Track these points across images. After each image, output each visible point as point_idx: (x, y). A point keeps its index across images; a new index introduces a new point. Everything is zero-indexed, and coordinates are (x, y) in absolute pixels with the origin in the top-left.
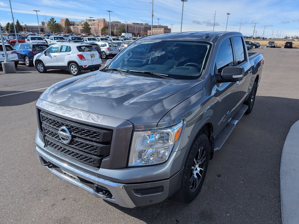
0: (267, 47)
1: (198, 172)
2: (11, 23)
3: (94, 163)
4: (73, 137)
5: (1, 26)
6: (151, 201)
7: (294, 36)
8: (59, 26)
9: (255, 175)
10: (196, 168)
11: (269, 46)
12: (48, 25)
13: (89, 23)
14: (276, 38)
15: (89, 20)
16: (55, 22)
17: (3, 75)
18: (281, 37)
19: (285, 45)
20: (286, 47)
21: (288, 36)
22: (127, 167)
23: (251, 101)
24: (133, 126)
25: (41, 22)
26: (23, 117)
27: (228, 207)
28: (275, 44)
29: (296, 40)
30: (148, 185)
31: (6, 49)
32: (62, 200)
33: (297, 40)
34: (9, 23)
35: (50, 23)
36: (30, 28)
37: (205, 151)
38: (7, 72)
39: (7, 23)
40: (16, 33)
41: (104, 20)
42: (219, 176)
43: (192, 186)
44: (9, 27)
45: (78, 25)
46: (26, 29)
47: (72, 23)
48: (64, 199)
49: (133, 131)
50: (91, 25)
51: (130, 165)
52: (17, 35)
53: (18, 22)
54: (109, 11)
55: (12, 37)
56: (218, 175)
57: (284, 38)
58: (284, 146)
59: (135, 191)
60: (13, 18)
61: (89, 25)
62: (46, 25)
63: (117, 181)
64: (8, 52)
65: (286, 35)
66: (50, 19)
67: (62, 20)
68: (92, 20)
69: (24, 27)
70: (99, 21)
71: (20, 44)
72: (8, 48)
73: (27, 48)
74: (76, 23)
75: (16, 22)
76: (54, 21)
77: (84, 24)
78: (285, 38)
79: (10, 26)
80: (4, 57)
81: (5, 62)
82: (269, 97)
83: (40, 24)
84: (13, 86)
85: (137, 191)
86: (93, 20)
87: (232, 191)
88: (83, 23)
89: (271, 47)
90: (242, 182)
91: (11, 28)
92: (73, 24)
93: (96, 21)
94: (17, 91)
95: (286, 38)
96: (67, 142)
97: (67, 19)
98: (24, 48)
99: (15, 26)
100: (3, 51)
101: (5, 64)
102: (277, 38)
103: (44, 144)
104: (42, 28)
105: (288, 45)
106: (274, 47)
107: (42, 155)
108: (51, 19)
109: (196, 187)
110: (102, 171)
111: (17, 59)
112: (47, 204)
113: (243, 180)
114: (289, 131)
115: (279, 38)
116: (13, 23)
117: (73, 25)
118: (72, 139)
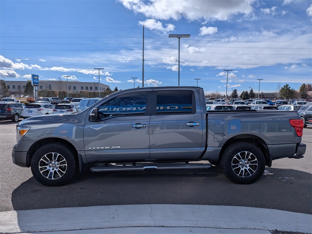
12: (281, 92)
34: (244, 92)
35: (283, 89)
36: (266, 95)
39: (242, 92)
46: (262, 96)
66: (284, 86)
76: (288, 87)
97: (304, 84)
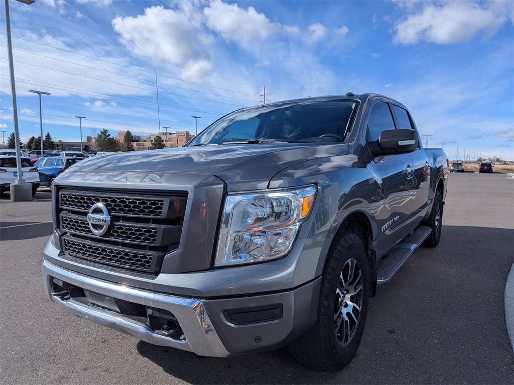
0: (452, 171)
1: (350, 310)
2: (36, 137)
3: (149, 266)
4: (114, 219)
5: (21, 141)
6: (258, 339)
7: (491, 157)
8: (115, 142)
9: (460, 330)
10: (345, 302)
11: (454, 170)
12: (97, 140)
13: (163, 138)
14: (463, 160)
15: (163, 133)
16: (108, 136)
17: (10, 203)
18: (472, 160)
19: (481, 168)
20: (482, 171)
21: (483, 157)
22: (212, 268)
23: (436, 224)
24: (224, 186)
25: (86, 137)
26: (30, 253)
27: (414, 380)
28: (463, 167)
29: (496, 163)
30: (253, 302)
31: (22, 164)
32: (81, 370)
33: (499, 163)
35: (100, 136)
36: (67, 145)
37: (360, 271)
38: (17, 200)
40: (42, 150)
41: (188, 134)
42: (391, 332)
43: (339, 335)
44: (34, 144)
45: (145, 141)
46: (60, 147)
47: (135, 138)
48: (85, 370)
49: (225, 194)
50: (166, 141)
51: (217, 264)
52: (44, 152)
53: (48, 136)
54: (196, 117)
55: (35, 155)
56: (388, 331)
57: (476, 160)
58: (506, 289)
59: (226, 314)
60: (42, 130)
61: (163, 141)
62: (93, 140)
63: (192, 295)
64: (24, 169)
65: (479, 156)
66: (101, 132)
67: (120, 134)
68: (168, 134)
69: (58, 144)
70: (179, 135)
71: (46, 159)
72: (25, 163)
73: (57, 165)
74: (142, 138)
75: (46, 136)
76: (107, 134)
77: (155, 139)
78: (478, 161)
79: (34, 141)
80: (17, 176)
81: (17, 183)
82: (467, 227)
83: (85, 140)
84: (23, 216)
85: (231, 315)
86: (170, 134)
87: (419, 355)
88: (153, 138)
89: (458, 171)
90: (436, 341)
91: (35, 145)
92: (137, 139)
93: (173, 135)
94: (29, 221)
95: (480, 160)
96: (102, 231)
97: (128, 131)
98: (52, 164)
99: (43, 141)
100: (16, 167)
101: (16, 187)
102: (465, 160)
103: (59, 251)
104: (86, 146)
105: (486, 168)
106: (463, 171)
107: (53, 272)
108: (103, 131)
109: (348, 342)
110: (163, 279)
111: (37, 180)
112: (49, 377)
113: (439, 337)
114: (510, 269)
115: (468, 160)
116: (40, 137)
117: (137, 141)
118: (111, 223)
